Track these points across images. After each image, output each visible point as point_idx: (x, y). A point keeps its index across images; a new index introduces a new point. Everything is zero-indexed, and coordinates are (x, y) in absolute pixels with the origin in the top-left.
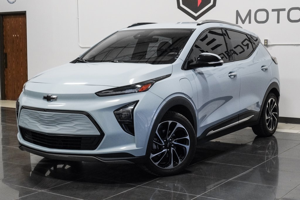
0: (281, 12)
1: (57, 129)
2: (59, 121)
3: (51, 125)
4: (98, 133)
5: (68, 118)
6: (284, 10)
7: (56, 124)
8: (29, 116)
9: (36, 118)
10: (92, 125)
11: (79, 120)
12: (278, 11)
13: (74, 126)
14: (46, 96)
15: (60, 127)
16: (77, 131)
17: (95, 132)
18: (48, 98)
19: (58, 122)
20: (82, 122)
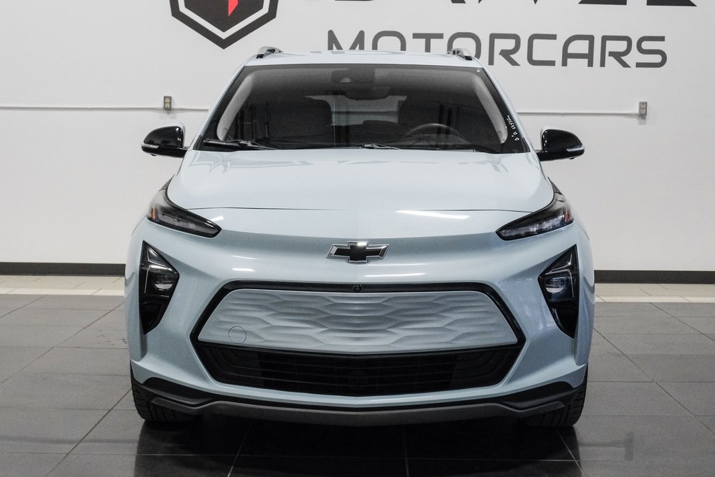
0: (432, 40)
1: (394, 338)
2: (402, 316)
3: (373, 328)
4: (512, 339)
5: (432, 305)
6: (440, 36)
7: (390, 325)
8: (272, 310)
9: (308, 315)
10: (500, 318)
11: (467, 307)
12: (428, 37)
13: (447, 327)
14: (346, 246)
15: (400, 333)
16: (457, 338)
17: (503, 336)
18: (355, 254)
19: (396, 320)
20: (471, 312)
